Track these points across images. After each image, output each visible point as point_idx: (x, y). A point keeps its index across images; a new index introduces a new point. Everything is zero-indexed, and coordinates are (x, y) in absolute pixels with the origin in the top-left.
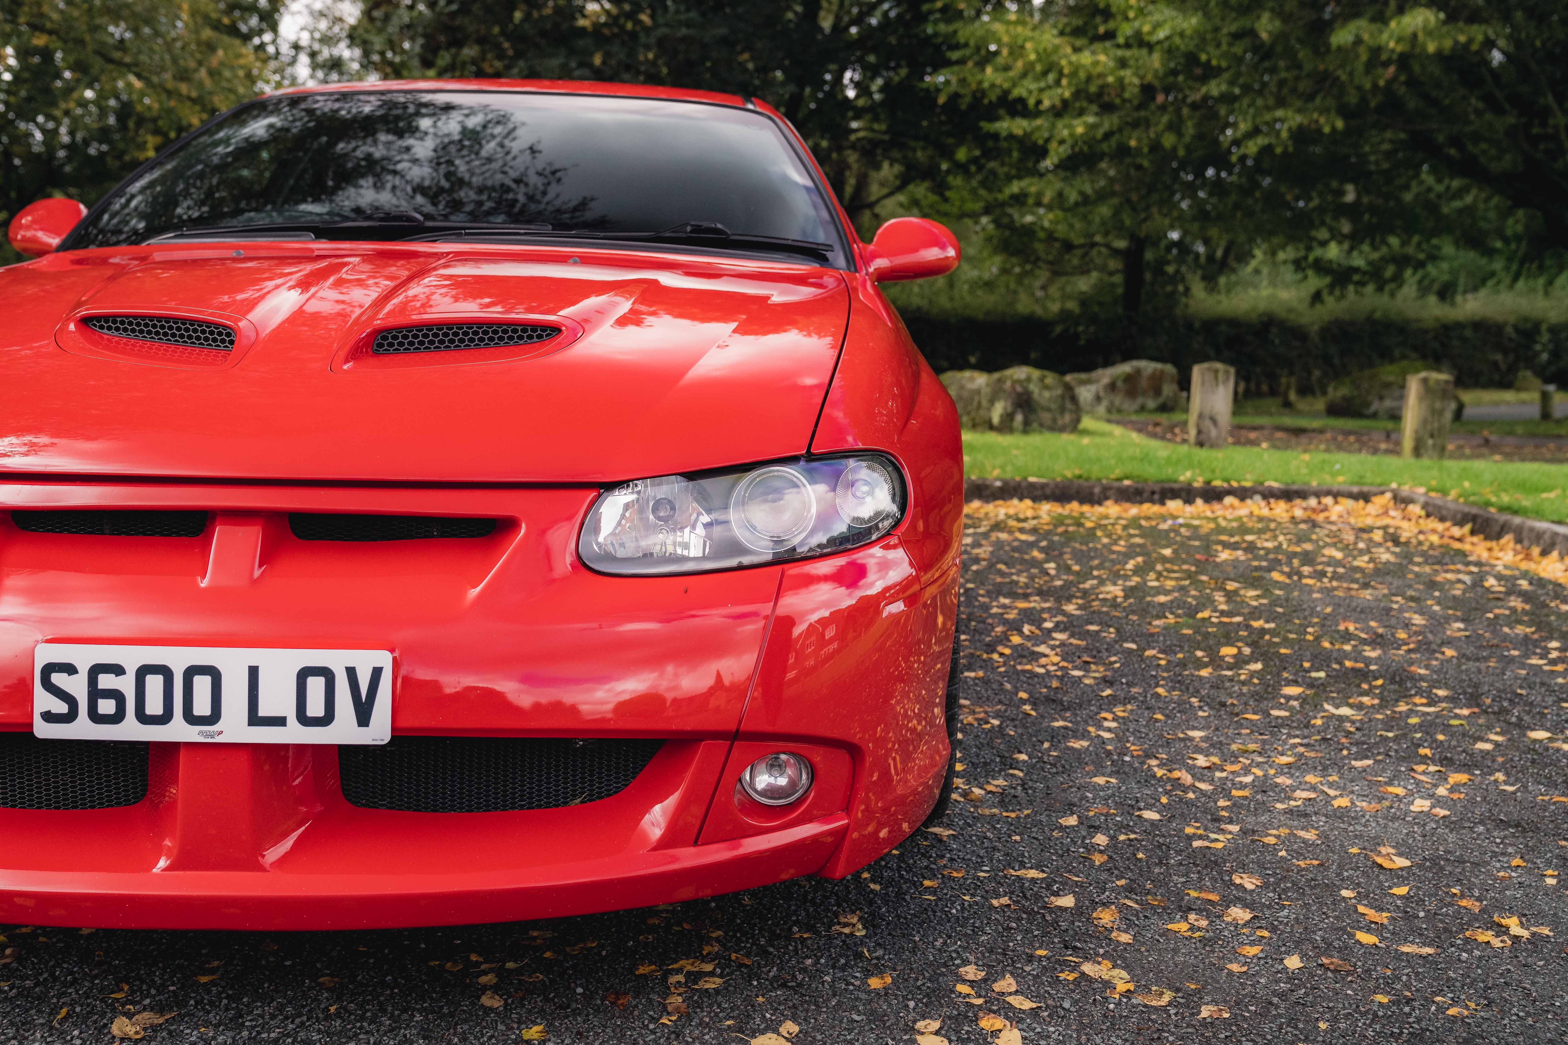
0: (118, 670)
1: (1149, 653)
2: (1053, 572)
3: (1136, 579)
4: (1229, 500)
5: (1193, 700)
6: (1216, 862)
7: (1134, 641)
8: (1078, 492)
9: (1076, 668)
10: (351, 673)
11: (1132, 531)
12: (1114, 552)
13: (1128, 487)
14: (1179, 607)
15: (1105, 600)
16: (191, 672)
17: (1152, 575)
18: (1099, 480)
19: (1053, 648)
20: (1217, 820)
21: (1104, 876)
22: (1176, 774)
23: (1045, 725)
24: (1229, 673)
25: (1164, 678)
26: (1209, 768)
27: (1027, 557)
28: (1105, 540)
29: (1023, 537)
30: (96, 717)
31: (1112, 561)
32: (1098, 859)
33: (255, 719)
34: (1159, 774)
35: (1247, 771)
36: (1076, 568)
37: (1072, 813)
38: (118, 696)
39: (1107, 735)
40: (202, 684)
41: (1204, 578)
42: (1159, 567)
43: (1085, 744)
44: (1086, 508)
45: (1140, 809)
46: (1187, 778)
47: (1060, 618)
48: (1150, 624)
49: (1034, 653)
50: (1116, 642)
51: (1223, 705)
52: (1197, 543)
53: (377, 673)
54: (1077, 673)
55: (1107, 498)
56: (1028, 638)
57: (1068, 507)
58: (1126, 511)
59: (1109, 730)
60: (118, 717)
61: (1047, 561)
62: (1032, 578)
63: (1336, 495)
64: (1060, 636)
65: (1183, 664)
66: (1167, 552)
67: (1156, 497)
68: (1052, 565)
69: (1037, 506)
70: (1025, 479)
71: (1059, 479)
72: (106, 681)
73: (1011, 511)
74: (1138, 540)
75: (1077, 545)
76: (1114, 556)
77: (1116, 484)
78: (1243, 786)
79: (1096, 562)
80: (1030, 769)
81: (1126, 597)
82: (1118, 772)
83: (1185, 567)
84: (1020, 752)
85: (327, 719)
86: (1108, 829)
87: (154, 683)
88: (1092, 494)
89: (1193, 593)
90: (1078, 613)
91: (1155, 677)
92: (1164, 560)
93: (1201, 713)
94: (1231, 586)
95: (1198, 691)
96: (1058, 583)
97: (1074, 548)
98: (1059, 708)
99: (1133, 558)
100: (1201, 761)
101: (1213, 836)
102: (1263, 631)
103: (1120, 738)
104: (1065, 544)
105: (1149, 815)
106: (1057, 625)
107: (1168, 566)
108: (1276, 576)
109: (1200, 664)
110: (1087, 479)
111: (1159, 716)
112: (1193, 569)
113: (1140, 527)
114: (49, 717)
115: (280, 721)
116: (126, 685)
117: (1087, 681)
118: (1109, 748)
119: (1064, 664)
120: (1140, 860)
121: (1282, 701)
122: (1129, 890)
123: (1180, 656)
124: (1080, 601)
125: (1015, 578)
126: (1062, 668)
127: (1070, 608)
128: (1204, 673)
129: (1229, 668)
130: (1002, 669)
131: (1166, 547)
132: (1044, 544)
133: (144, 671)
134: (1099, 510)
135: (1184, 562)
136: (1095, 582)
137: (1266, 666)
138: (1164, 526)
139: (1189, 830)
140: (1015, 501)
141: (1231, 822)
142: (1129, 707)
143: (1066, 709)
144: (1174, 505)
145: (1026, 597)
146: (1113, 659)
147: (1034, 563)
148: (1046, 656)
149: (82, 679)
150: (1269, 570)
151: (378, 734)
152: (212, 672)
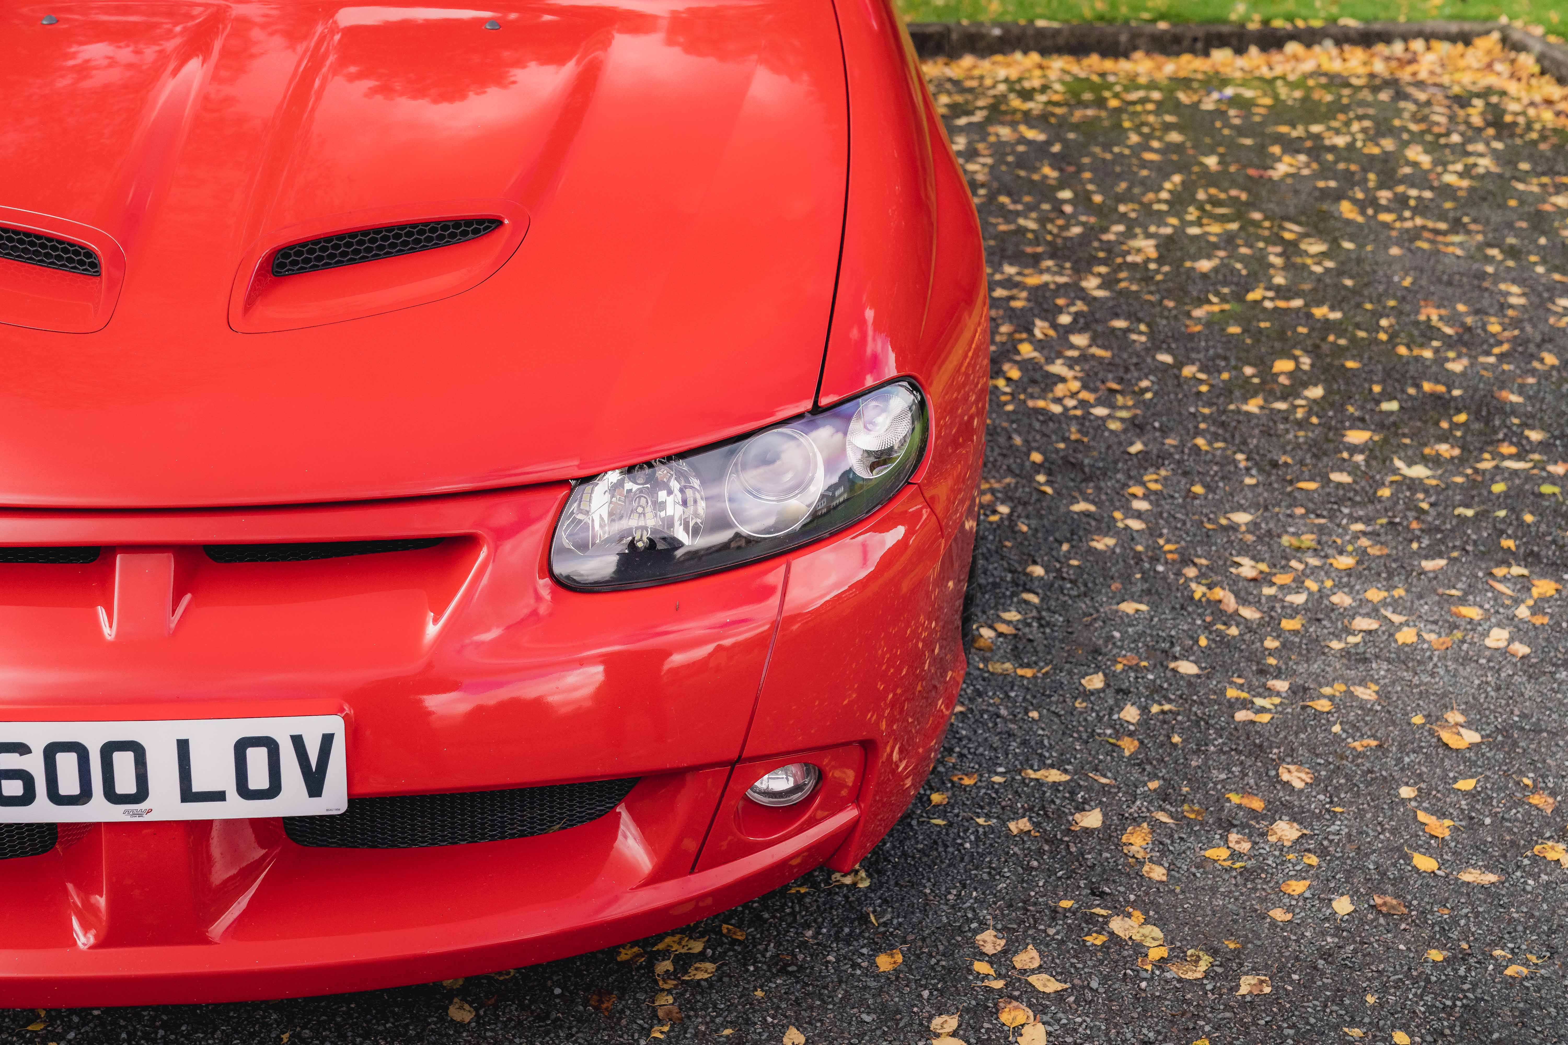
0: (22, 749)
1: (1188, 371)
2: (1068, 209)
3: (1174, 221)
4: (1292, 47)
5: (1240, 457)
6: (1260, 746)
7: (1169, 350)
8: (1099, 42)
9: (1100, 402)
10: (298, 742)
11: (1169, 118)
12: (1144, 164)
13: (1165, 32)
14: (1225, 284)
15: (1134, 266)
16: (109, 750)
17: (1192, 214)
18: (1126, 22)
19: (1071, 363)
20: (1263, 672)
21: (1135, 774)
22: (1218, 593)
23: (1063, 509)
24: (1281, 406)
25: (1205, 418)
26: (1254, 580)
27: (1036, 177)
28: (1134, 138)
29: (1031, 134)
31: (1143, 182)
32: (1129, 746)
33: (188, 795)
34: (1197, 596)
35: (1299, 585)
36: (1098, 199)
37: (1098, 669)
38: (24, 776)
39: (1136, 525)
40: (124, 762)
41: (1257, 216)
42: (1201, 195)
43: (1110, 542)
44: (1108, 65)
45: (1175, 659)
46: (1230, 602)
47: (1080, 306)
48: (1188, 315)
49: (1048, 375)
50: (1147, 350)
51: (1275, 464)
52: (1248, 142)
53: (327, 740)
54: (1100, 411)
55: (1135, 48)
56: (1040, 345)
57: (1086, 62)
58: (1159, 68)
59: (1139, 515)
60: (28, 798)
61: (1061, 186)
62: (1043, 221)
63: (1429, 37)
64: (1080, 340)
65: (1227, 391)
66: (1211, 161)
67: (1199, 45)
68: (1066, 194)
69: (1045, 62)
70: (1031, 22)
71: (1075, 22)
72: (10, 761)
73: (1014, 74)
74: (1175, 137)
75: (1097, 150)
76: (1145, 173)
77: (1149, 29)
78: (1294, 611)
79: (1123, 185)
80: (1047, 588)
81: (1160, 261)
82: (1149, 592)
83: (1234, 193)
84: (1035, 563)
85: (274, 790)
86: (1139, 695)
87: (66, 762)
88: (1117, 43)
89: (1244, 250)
90: (1100, 294)
91: (1194, 415)
92: (1209, 179)
93: (1249, 481)
94: (1292, 231)
95: (1245, 443)
96: (1076, 230)
97: (1093, 156)
98: (1080, 476)
99: (1167, 177)
100: (1248, 568)
101: (1259, 702)
102: (1327, 326)
103: (1153, 532)
104: (1083, 148)
105: (1187, 668)
106: (1077, 316)
107: (1213, 191)
108: (1347, 209)
109: (1249, 392)
110: (1111, 21)
111: (1198, 489)
112: (1244, 196)
113: (1178, 107)
115: (219, 796)
117: (1114, 426)
118: (1140, 548)
119: (1085, 395)
120: (1175, 746)
121: (1345, 455)
122: (1163, 797)
123: (1225, 376)
124: (1103, 269)
125: (1022, 221)
126: (1083, 404)
127: (1091, 284)
128: (1253, 406)
129: (1284, 398)
130: (1010, 408)
131: (1211, 152)
132: (1056, 148)
133: (51, 751)
134: (1124, 65)
135: (1234, 184)
136: (1120, 228)
137: (1328, 392)
138: (1208, 104)
139: (1232, 693)
140: (1018, 56)
141: (1278, 674)
142: (1163, 472)
143: (1087, 479)
144: (1221, 56)
145: (1035, 261)
146: (1145, 384)
147: (1046, 192)
148: (1063, 380)
150: (1338, 196)
151: (332, 804)
152: (134, 747)
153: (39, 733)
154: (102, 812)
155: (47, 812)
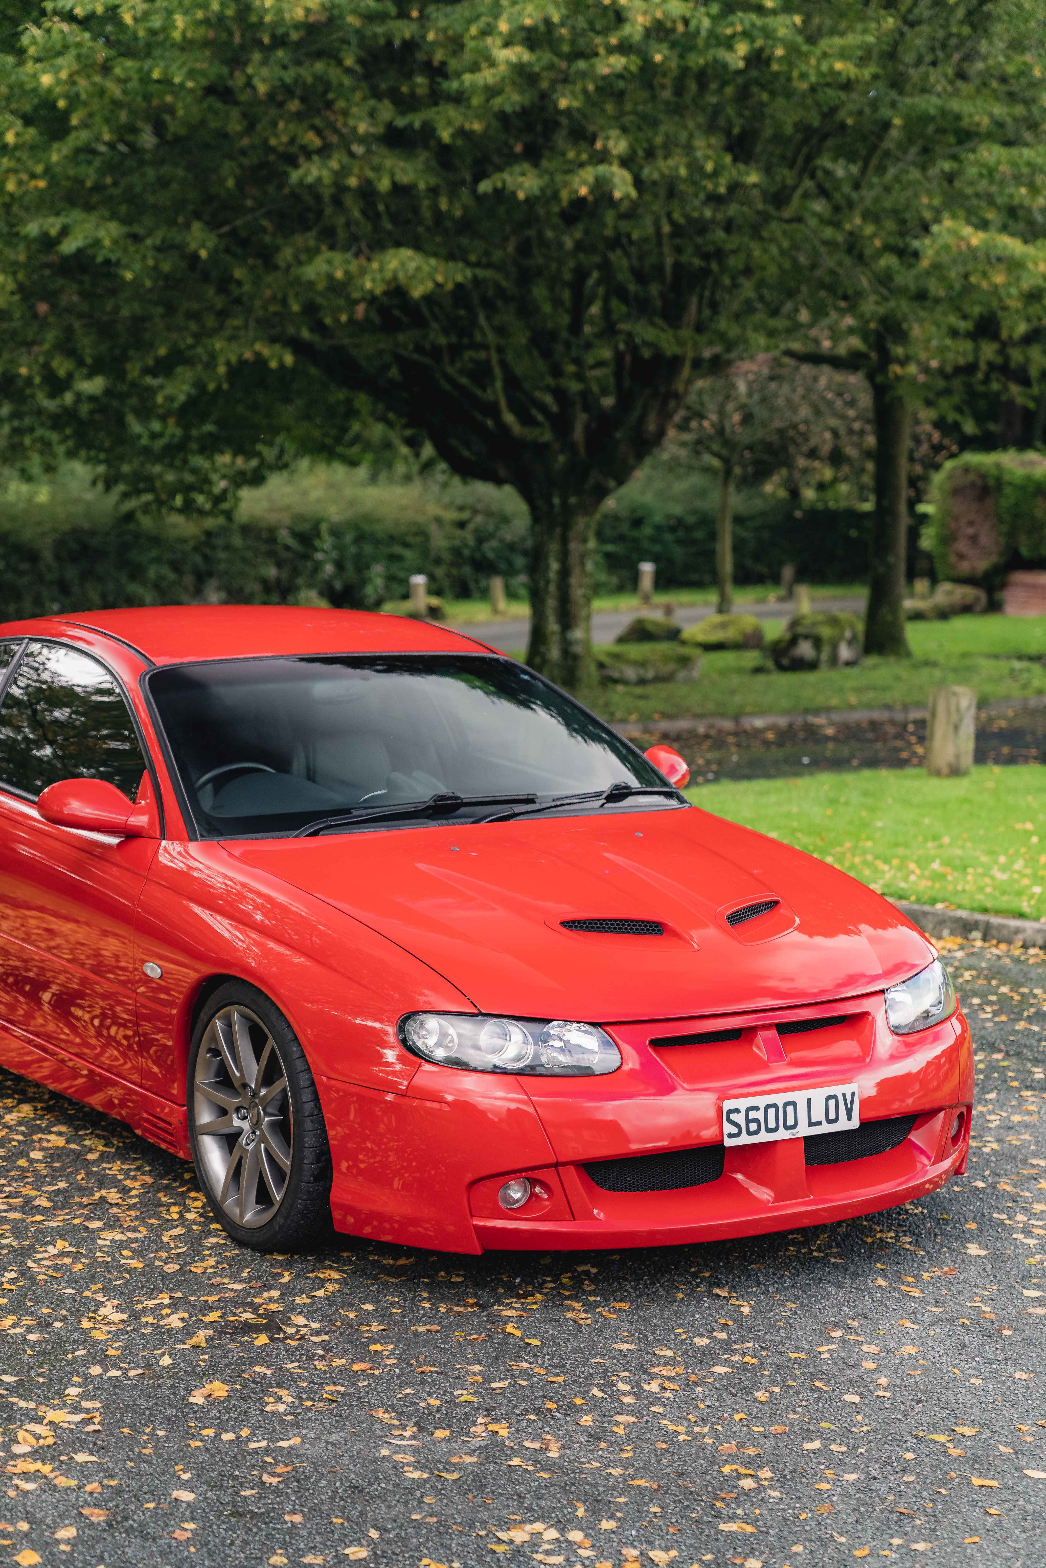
0: (756, 1108)
10: (844, 1095)
16: (786, 1104)
30: (749, 1133)
33: (811, 1124)
38: (757, 1121)
40: (790, 1109)
53: (854, 1094)
60: (757, 1132)
72: (753, 1115)
85: (837, 1119)
87: (772, 1112)
114: (730, 1136)
115: (819, 1123)
116: (760, 1114)
133: (768, 1107)
149: (743, 1114)
151: (855, 1123)
152: (793, 1103)
153: (761, 1101)
154: (782, 1134)
155: (764, 1137)
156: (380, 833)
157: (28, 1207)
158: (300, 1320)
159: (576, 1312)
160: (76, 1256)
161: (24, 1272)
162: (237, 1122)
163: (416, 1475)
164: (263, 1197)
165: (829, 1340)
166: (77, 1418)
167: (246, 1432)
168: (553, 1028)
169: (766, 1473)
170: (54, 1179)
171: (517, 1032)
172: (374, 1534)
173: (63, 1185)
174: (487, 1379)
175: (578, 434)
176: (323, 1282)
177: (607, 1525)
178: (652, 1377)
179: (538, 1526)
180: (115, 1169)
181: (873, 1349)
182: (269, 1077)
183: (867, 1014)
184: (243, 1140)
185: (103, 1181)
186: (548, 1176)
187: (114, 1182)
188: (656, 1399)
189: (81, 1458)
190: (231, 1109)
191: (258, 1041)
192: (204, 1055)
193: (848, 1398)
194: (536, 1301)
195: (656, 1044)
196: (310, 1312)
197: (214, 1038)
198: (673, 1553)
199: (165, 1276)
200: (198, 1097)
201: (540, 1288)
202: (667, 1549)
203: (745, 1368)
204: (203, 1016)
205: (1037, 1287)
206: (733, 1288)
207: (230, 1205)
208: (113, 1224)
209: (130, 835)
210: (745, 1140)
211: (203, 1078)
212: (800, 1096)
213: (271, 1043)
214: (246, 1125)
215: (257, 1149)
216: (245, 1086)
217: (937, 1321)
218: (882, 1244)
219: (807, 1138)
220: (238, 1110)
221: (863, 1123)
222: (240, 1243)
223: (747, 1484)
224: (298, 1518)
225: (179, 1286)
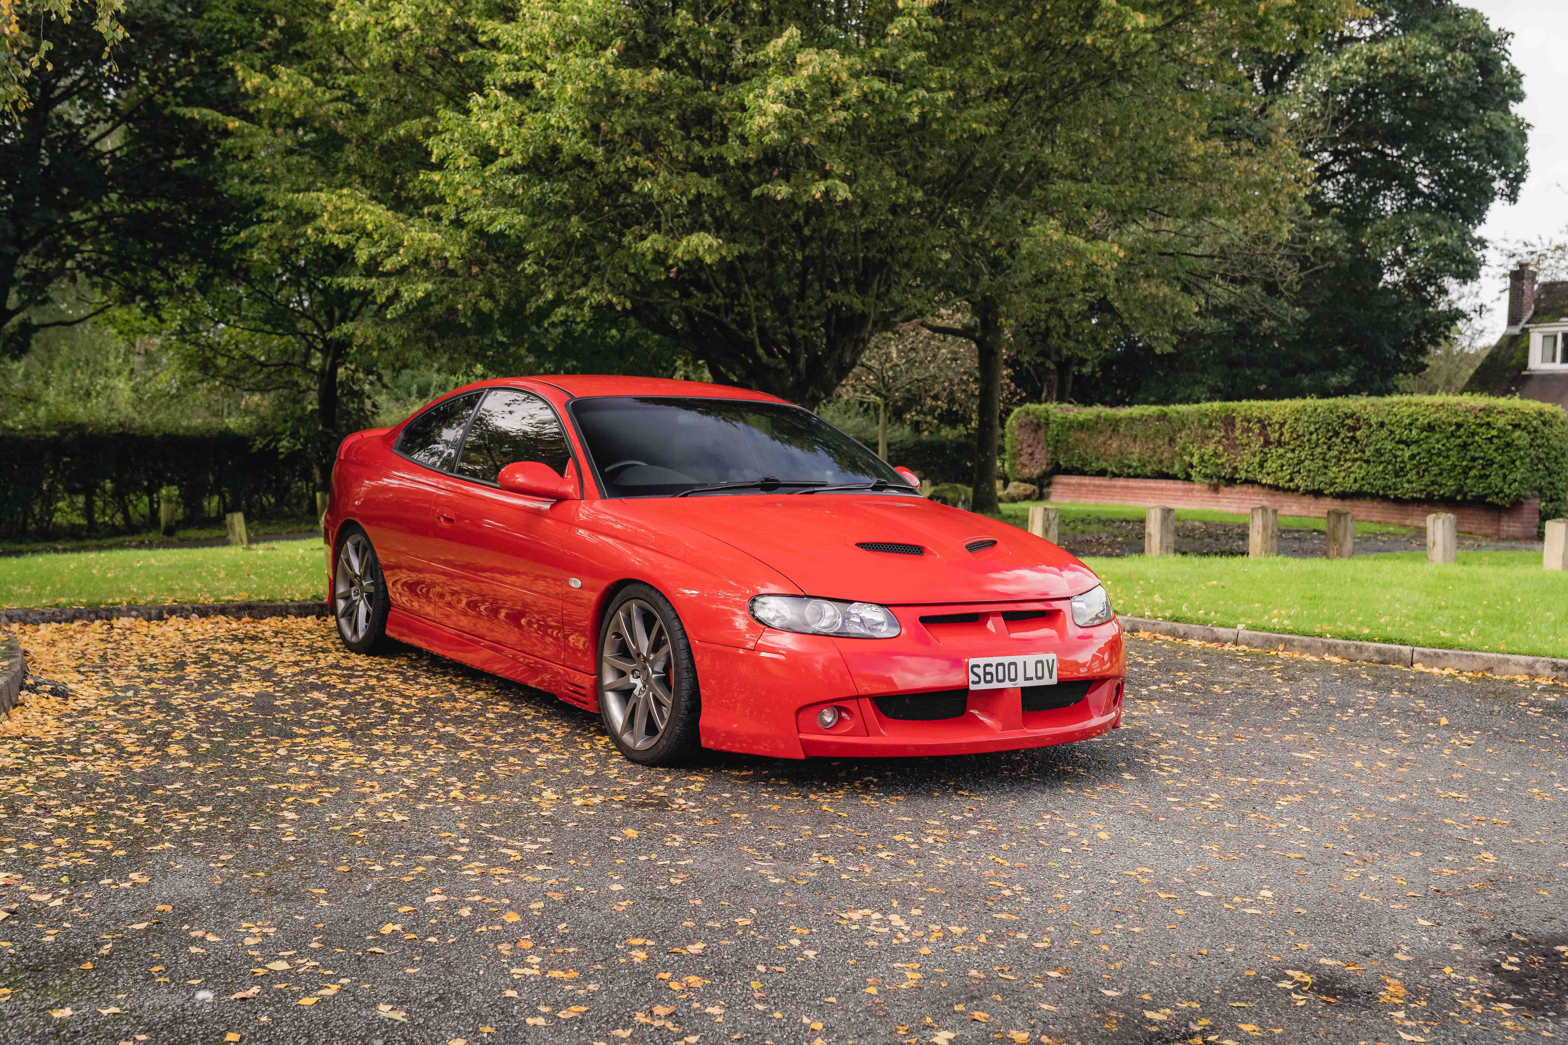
16: (1010, 664)
30: (986, 682)
33: (1026, 679)
40: (1013, 667)
53: (1053, 661)
60: (991, 681)
72: (988, 669)
85: (1042, 677)
87: (1000, 668)
114: (973, 683)
116: (993, 670)
133: (998, 665)
149: (982, 669)
151: (1054, 681)
152: (1015, 664)
153: (994, 660)
154: (1007, 684)
155: (995, 685)
156: (728, 496)
157: (487, 740)
158: (682, 801)
159: (868, 800)
160: (523, 767)
161: (489, 773)
162: (633, 680)
163: (777, 881)
164: (651, 729)
165: (1043, 820)
166: (536, 847)
167: (654, 856)
168: (854, 608)
169: (1018, 888)
170: (503, 728)
171: (829, 609)
172: (753, 911)
173: (510, 730)
174: (815, 833)
175: (802, 364)
176: (693, 783)
177: (915, 912)
178: (928, 835)
179: (867, 911)
180: (544, 724)
181: (1073, 825)
182: (655, 647)
183: (1060, 611)
184: (636, 692)
185: (536, 730)
186: (852, 705)
187: (544, 730)
188: (933, 847)
189: (540, 867)
190: (629, 672)
191: (649, 621)
192: (610, 637)
193: (1063, 850)
194: (840, 794)
195: (924, 620)
196: (687, 797)
197: (618, 625)
198: (965, 928)
199: (585, 778)
200: (606, 667)
201: (842, 787)
202: (960, 926)
203: (990, 832)
204: (610, 611)
205: (1175, 796)
206: (971, 791)
207: (627, 738)
208: (546, 751)
209: (560, 498)
210: (983, 686)
211: (608, 653)
212: (1019, 659)
213: (660, 622)
214: (639, 683)
215: (648, 695)
216: (639, 654)
217: (1112, 812)
218: (1066, 773)
219: (1023, 689)
220: (633, 672)
221: (1060, 680)
222: (633, 761)
223: (1007, 893)
224: (698, 902)
225: (596, 782)
